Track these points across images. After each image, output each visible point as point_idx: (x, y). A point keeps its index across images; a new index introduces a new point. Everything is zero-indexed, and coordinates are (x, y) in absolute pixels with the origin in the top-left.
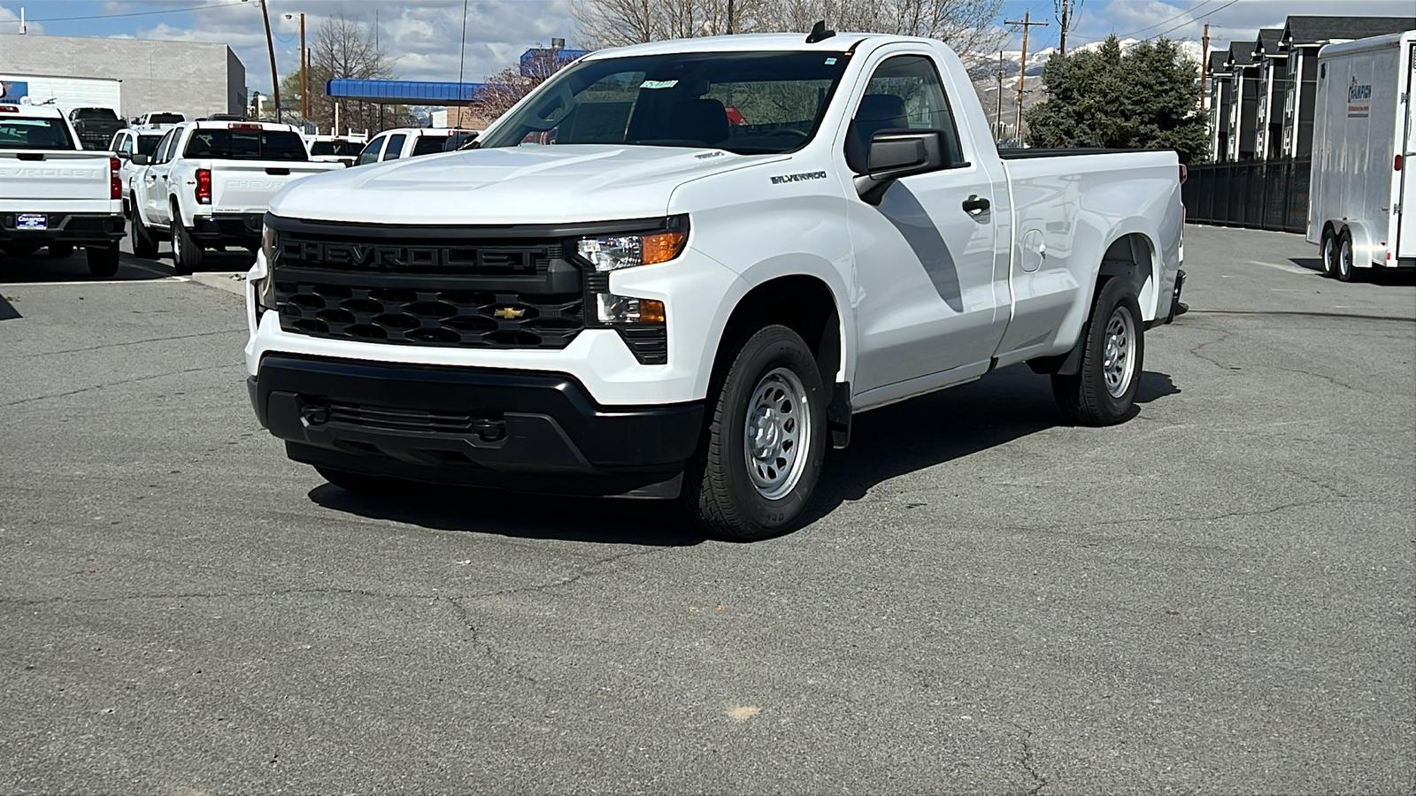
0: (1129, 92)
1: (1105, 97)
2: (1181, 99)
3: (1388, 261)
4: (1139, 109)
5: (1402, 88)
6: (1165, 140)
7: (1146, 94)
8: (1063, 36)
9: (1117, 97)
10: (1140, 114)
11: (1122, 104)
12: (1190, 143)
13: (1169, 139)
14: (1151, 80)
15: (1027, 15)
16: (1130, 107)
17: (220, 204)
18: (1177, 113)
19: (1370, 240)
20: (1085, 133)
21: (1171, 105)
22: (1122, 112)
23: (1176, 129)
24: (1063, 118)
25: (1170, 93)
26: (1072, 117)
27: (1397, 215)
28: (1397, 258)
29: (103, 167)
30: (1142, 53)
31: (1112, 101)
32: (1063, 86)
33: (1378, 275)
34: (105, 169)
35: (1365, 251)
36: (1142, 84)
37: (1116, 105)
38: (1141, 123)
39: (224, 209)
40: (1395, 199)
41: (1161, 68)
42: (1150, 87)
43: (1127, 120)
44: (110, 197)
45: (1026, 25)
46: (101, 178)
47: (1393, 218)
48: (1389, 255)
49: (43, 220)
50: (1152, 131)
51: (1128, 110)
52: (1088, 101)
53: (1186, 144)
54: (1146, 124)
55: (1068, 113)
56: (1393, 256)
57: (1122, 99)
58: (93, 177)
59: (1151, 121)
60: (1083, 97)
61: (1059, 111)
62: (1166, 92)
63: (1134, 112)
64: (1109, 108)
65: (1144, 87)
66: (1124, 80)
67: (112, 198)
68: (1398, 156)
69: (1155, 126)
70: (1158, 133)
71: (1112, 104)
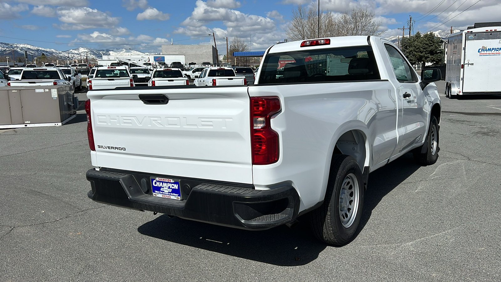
0: (422, 46)
1: (416, 48)
2: (436, 47)
3: (460, 93)
4: (425, 50)
5: (463, 46)
6: (432, 58)
7: (426, 46)
8: (410, 32)
9: (419, 48)
10: (425, 52)
11: (420, 49)
12: (438, 58)
13: (433, 58)
14: (428, 42)
15: (404, 27)
16: (422, 50)
18: (435, 51)
19: (456, 87)
20: (411, 57)
21: (433, 49)
22: (420, 51)
23: (435, 55)
24: (406, 53)
25: (433, 46)
26: (408, 53)
27: (462, 81)
28: (462, 92)
30: (426, 36)
31: (417, 49)
32: (406, 45)
33: (458, 97)
35: (455, 90)
36: (425, 44)
37: (419, 49)
38: (425, 54)
40: (461, 76)
41: (431, 40)
42: (428, 44)
43: (421, 53)
45: (404, 29)
47: (461, 82)
48: (460, 91)
50: (428, 56)
51: (422, 51)
52: (411, 49)
53: (438, 59)
54: (427, 54)
55: (407, 52)
56: (461, 92)
57: (420, 48)
59: (428, 54)
60: (410, 48)
61: (405, 52)
62: (432, 46)
63: (423, 51)
64: (417, 50)
65: (426, 44)
66: (421, 43)
68: (462, 65)
69: (429, 55)
70: (430, 56)
71: (418, 49)
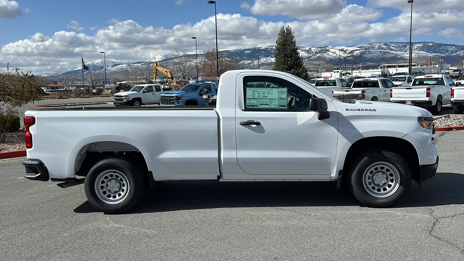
17: (456, 98)
29: (425, 90)
34: (425, 91)
39: (457, 99)
44: (426, 97)
46: (424, 92)
49: (411, 102)
58: (422, 92)
67: (427, 97)
